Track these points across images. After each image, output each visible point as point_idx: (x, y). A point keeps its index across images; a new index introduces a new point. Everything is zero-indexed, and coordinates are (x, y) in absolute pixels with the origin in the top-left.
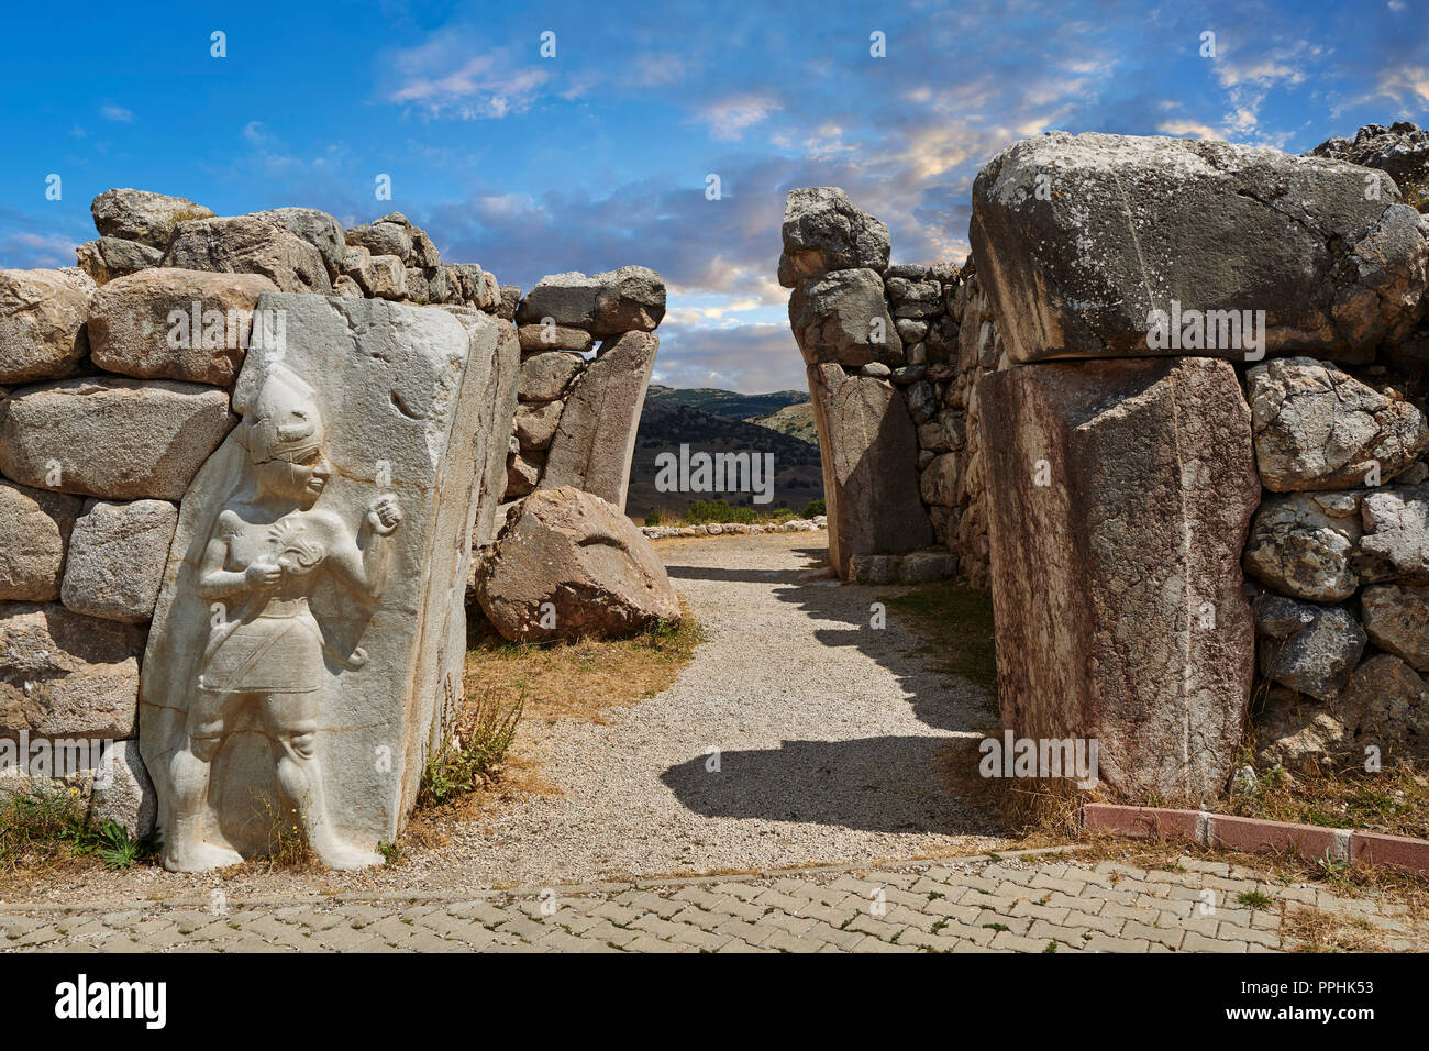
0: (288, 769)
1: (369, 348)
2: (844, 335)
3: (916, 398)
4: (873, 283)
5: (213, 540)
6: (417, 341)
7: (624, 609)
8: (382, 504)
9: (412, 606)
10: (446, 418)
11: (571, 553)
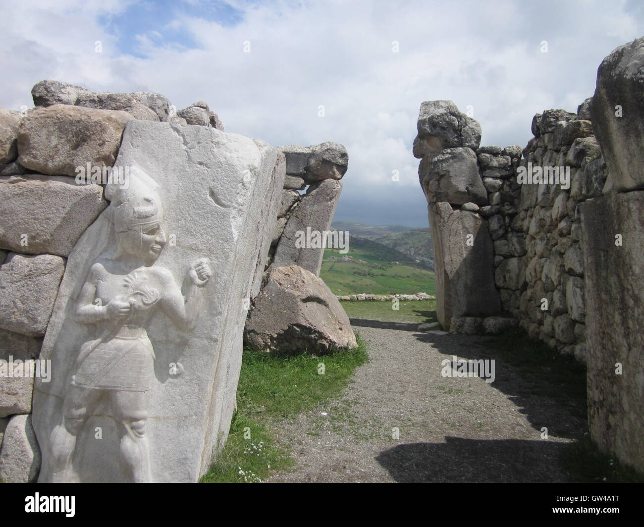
0: (127, 443)
1: (196, 158)
2: (453, 186)
3: (494, 224)
4: (471, 157)
5: (87, 283)
6: (228, 155)
7: (328, 342)
8: (199, 265)
9: (215, 336)
10: (244, 208)
11: (297, 306)
